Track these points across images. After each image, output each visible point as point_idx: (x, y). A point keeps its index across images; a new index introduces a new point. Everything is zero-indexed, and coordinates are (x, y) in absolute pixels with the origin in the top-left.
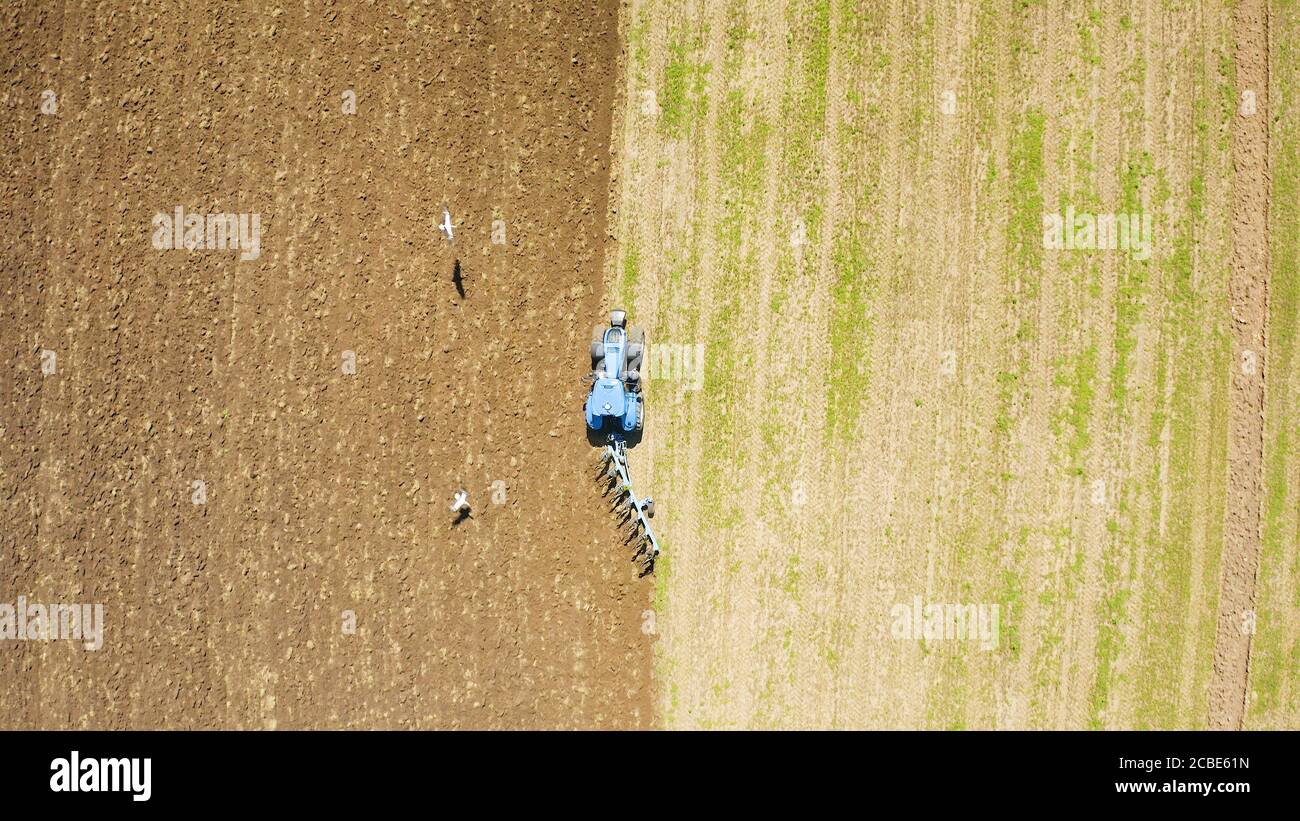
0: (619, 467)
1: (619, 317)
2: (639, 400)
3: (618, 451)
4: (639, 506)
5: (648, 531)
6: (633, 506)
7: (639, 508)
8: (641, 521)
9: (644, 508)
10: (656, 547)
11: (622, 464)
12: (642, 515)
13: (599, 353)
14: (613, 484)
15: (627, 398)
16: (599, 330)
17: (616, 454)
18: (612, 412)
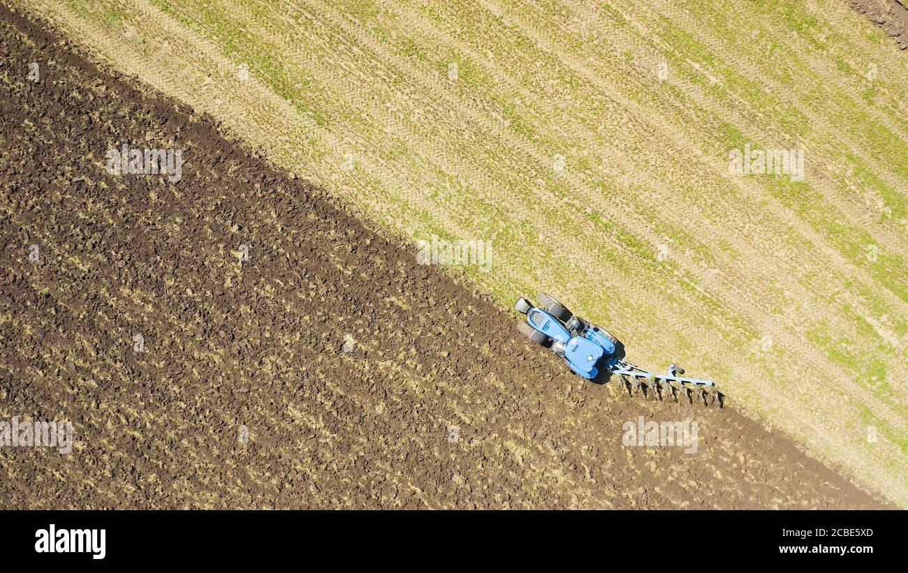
0: (633, 374)
1: (522, 305)
2: (596, 330)
3: (621, 367)
4: (671, 377)
5: (694, 381)
6: (668, 381)
7: (673, 377)
8: (683, 382)
9: (674, 373)
10: (709, 383)
11: (631, 369)
12: (679, 379)
13: (541, 338)
14: (644, 386)
15: (590, 339)
16: (522, 327)
17: (623, 370)
18: (596, 358)
